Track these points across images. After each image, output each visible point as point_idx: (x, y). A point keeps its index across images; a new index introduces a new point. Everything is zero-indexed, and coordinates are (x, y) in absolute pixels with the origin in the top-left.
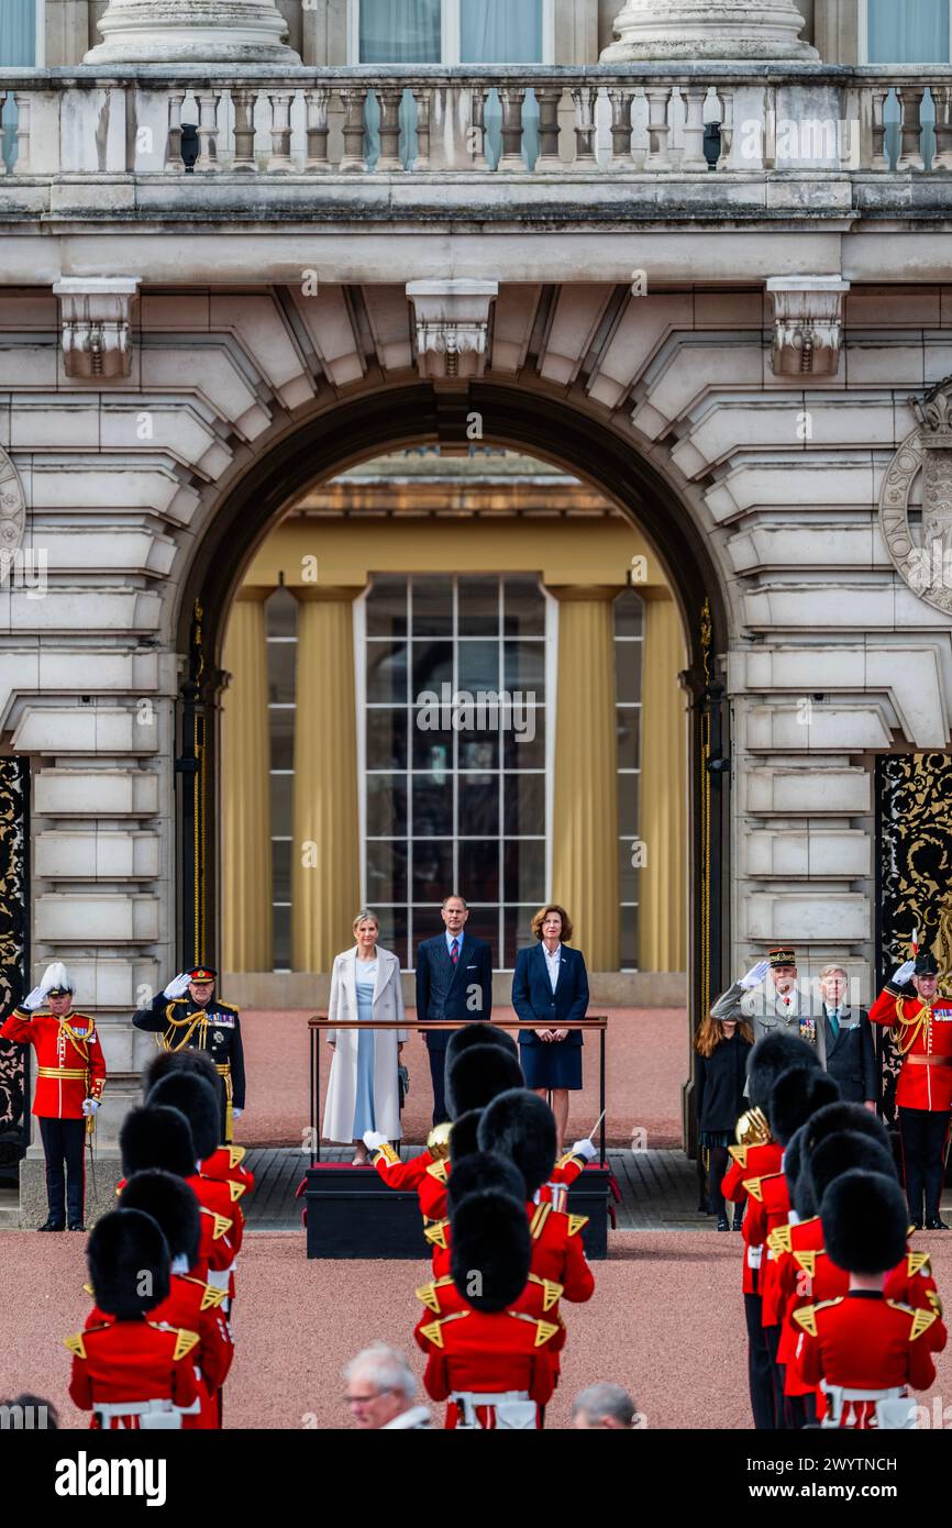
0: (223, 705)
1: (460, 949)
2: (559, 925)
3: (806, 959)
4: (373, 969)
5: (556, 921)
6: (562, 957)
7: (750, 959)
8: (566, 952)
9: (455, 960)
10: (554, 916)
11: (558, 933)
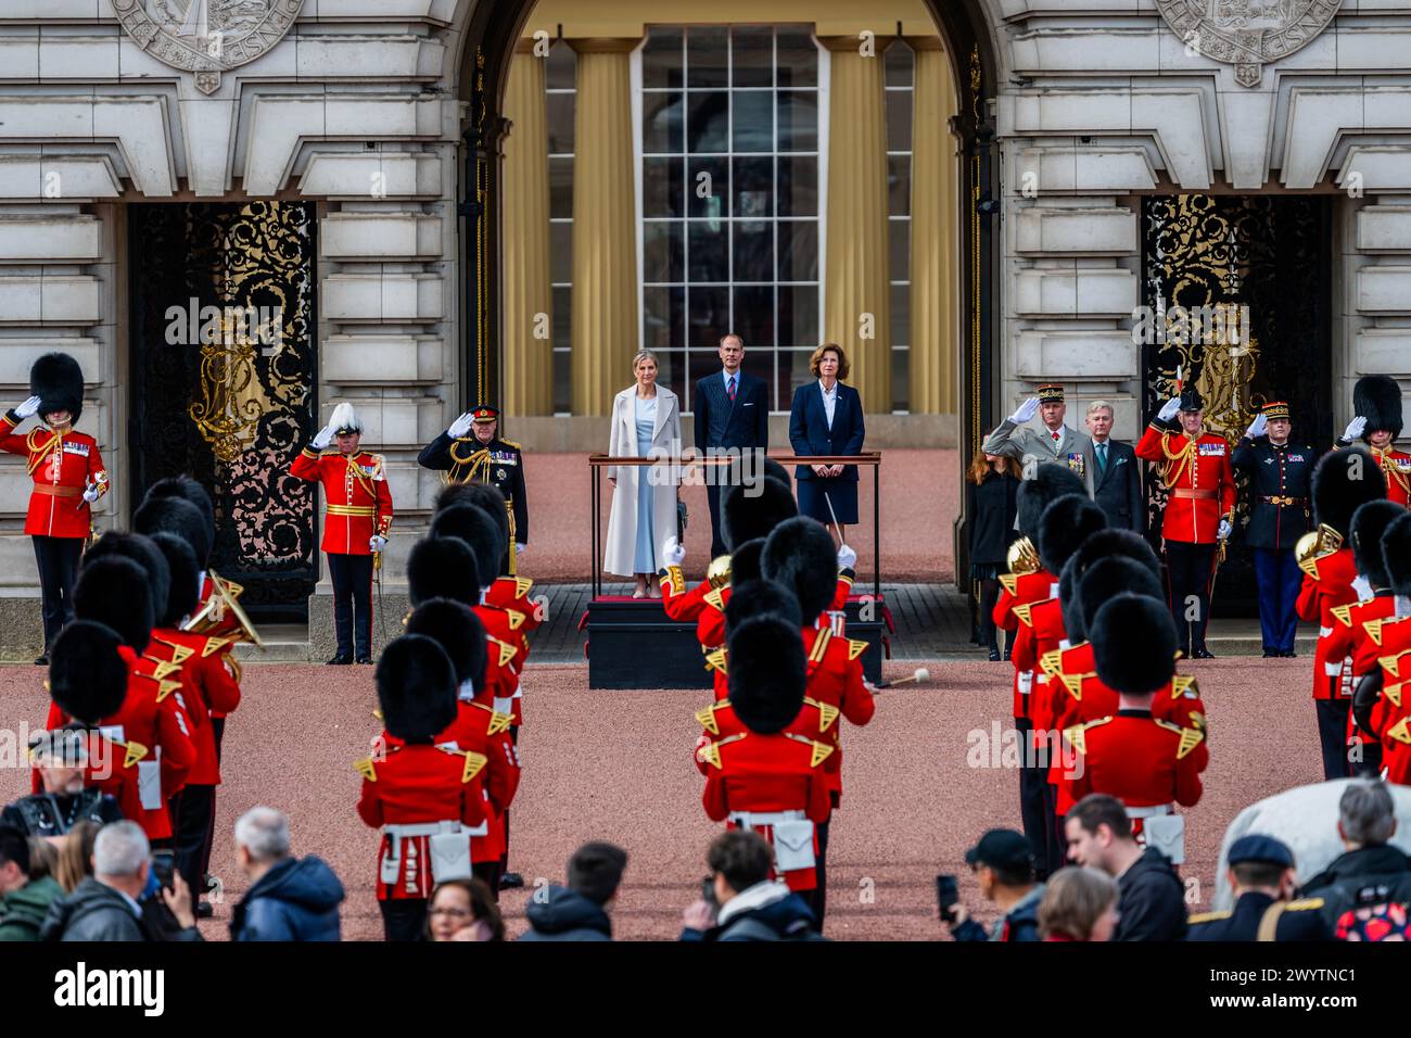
0: (504, 152)
1: (737, 386)
2: (835, 364)
3: (1074, 396)
4: (652, 407)
5: (833, 360)
6: (838, 394)
7: (1020, 396)
8: (842, 390)
9: (732, 397)
10: (831, 355)
11: (835, 371)
